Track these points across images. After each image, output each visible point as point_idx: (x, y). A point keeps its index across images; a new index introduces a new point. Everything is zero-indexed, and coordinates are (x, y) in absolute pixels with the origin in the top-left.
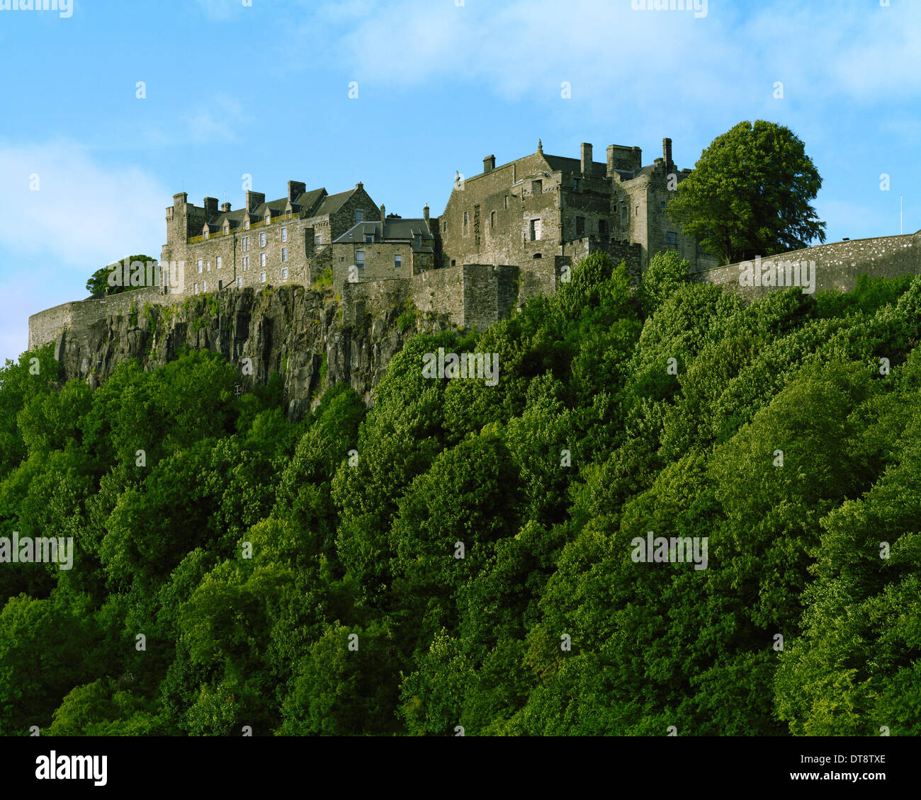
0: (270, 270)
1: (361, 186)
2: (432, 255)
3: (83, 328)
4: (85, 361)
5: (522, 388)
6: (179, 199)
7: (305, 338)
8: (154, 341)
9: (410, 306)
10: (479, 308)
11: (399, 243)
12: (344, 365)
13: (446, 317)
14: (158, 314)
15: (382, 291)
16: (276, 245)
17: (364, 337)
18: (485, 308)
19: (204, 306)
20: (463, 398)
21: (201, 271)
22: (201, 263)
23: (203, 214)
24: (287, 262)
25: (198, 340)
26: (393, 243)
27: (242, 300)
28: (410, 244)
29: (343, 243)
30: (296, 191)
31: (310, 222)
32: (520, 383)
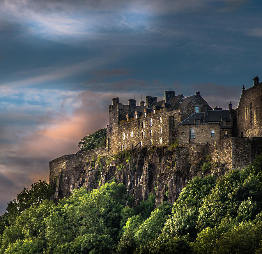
0: (154, 138)
1: (198, 93)
2: (230, 130)
3: (71, 169)
4: (71, 186)
5: (236, 207)
6: (115, 101)
7: (164, 175)
8: (101, 176)
9: (209, 159)
10: (240, 160)
11: (213, 124)
12: (176, 191)
13: (224, 165)
14: (104, 162)
15: (195, 151)
16: (157, 125)
17: (186, 176)
18: (244, 160)
19: (124, 158)
20: (206, 213)
21: (124, 139)
22: (124, 134)
23: (128, 108)
24: (162, 134)
25: (120, 176)
26: (210, 124)
27: (141, 154)
28: (219, 124)
29: (183, 125)
30: (169, 96)
31: (172, 113)
32: (235, 204)
